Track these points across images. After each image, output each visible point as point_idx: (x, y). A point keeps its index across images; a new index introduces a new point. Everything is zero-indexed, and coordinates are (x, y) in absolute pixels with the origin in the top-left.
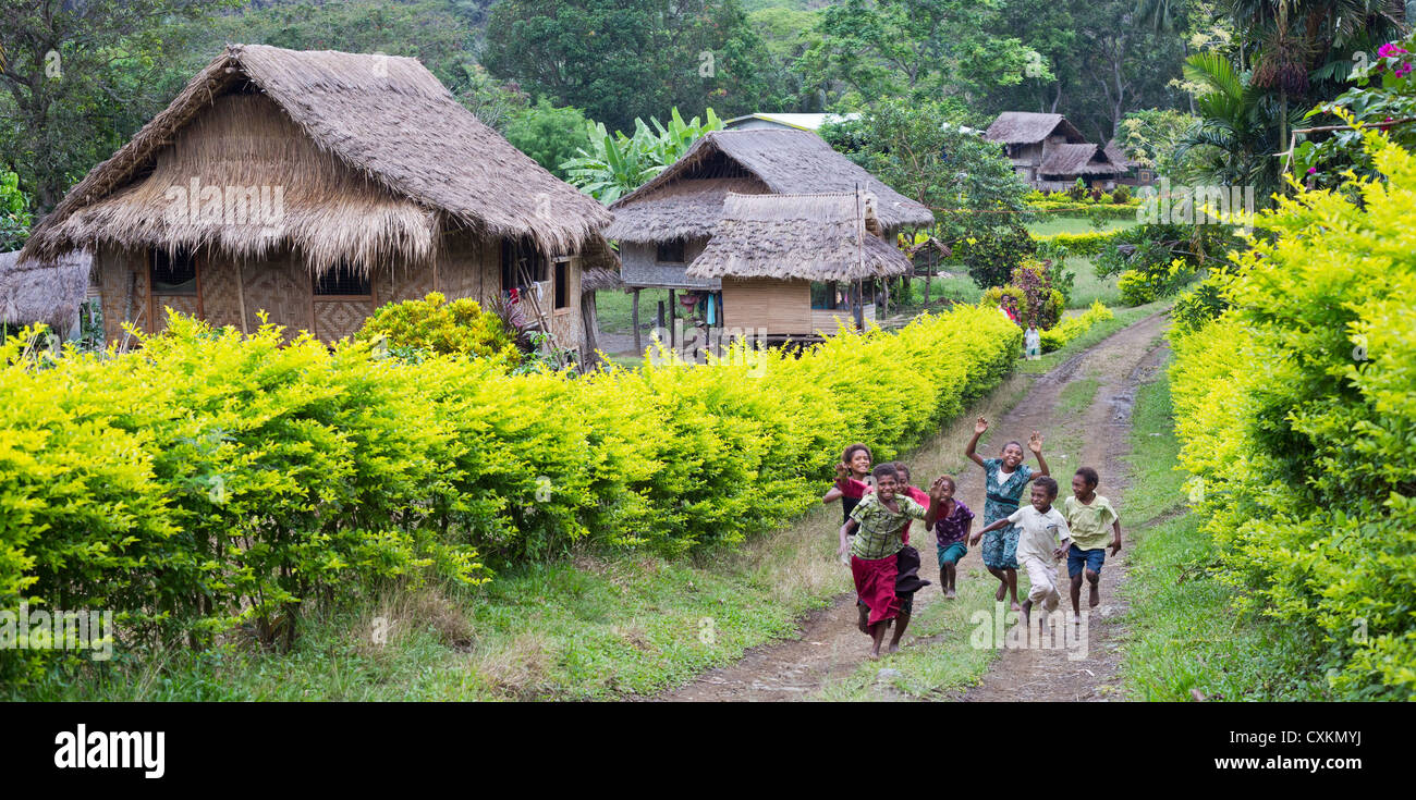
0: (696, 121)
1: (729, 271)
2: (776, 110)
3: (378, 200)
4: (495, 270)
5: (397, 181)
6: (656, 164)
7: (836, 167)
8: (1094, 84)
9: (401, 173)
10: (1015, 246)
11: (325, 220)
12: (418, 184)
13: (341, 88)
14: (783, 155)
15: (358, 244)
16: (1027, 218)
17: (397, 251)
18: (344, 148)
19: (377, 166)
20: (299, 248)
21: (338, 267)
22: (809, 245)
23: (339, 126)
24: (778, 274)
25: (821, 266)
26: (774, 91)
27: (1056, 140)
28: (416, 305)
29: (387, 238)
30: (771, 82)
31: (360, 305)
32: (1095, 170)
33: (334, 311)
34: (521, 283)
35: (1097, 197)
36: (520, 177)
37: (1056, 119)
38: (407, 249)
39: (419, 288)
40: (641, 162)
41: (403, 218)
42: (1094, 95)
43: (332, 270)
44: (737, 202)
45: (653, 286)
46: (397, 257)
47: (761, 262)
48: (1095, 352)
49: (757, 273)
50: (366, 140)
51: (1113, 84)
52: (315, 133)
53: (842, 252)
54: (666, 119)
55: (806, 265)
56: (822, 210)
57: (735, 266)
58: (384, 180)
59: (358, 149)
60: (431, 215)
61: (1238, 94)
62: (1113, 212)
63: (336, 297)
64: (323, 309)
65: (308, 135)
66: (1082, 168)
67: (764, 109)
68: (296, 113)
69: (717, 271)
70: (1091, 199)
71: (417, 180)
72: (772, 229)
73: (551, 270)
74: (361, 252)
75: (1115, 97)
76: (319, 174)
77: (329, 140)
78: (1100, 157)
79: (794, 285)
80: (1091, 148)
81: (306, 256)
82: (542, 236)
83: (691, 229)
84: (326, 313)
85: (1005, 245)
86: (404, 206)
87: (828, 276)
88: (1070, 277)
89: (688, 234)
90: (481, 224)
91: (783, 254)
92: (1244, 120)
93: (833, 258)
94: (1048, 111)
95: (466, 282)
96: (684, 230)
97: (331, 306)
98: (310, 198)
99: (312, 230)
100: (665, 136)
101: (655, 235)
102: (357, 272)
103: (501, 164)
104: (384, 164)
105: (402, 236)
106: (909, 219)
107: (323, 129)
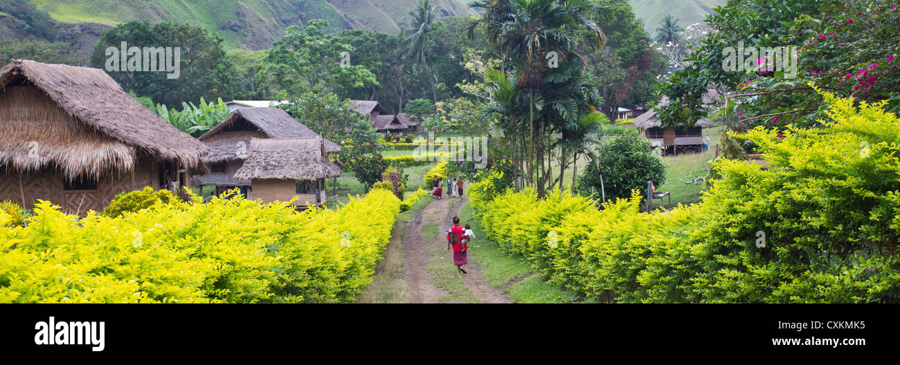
0: (211, 104)
1: (256, 176)
2: (242, 99)
3: (101, 141)
4: (156, 176)
5: (112, 131)
6: (194, 125)
7: (295, 125)
8: (390, 87)
9: (114, 127)
10: (377, 163)
11: (73, 151)
12: (123, 133)
13: (74, 84)
14: (272, 120)
15: (92, 163)
16: (380, 149)
17: (114, 167)
18: (82, 115)
19: (101, 123)
20: (59, 166)
21: (82, 176)
22: (294, 163)
23: (78, 103)
24: (280, 177)
25: (301, 172)
26: (240, 90)
27: (375, 113)
28: (140, 193)
29: (108, 160)
30: (238, 85)
31: (91, 195)
32: (394, 127)
33: (76, 198)
34: (167, 182)
35: (398, 140)
36: (163, 130)
37: (375, 103)
38: (119, 165)
39: (123, 185)
40: (187, 124)
41: (116, 150)
42: (390, 93)
43: (78, 177)
44: (256, 142)
45: (209, 184)
46: (114, 169)
47: (271, 171)
48: (425, 211)
49: (270, 177)
50: (93, 111)
51: (398, 88)
52: (66, 106)
53: (311, 166)
54: (198, 104)
55: (293, 172)
56: (300, 146)
57: (258, 173)
58: (106, 131)
59: (89, 115)
60: (132, 148)
61: (509, 89)
62: (406, 147)
63: (78, 191)
64: (69, 197)
65: (62, 108)
66: (387, 126)
67: (236, 98)
68: (54, 96)
69: (250, 176)
70: (395, 141)
71: (123, 131)
72: (276, 155)
73: (178, 177)
74: (94, 168)
75: (399, 93)
76: (66, 128)
77: (74, 110)
78: (396, 121)
79: (288, 182)
80: (391, 117)
81: (64, 170)
82: (183, 159)
83: (230, 156)
84: (71, 199)
85: (372, 162)
86: (116, 144)
87: (305, 177)
88: (407, 176)
89: (228, 158)
90: (158, 152)
91: (282, 167)
92: (513, 102)
93: (307, 169)
94: (369, 99)
95: (145, 182)
96: (226, 157)
97: (74, 196)
98: (63, 140)
99: (66, 157)
100: (197, 112)
101: (211, 159)
102: (92, 178)
103: (154, 123)
104: (103, 123)
105: (117, 159)
106: (331, 150)
107: (70, 105)
